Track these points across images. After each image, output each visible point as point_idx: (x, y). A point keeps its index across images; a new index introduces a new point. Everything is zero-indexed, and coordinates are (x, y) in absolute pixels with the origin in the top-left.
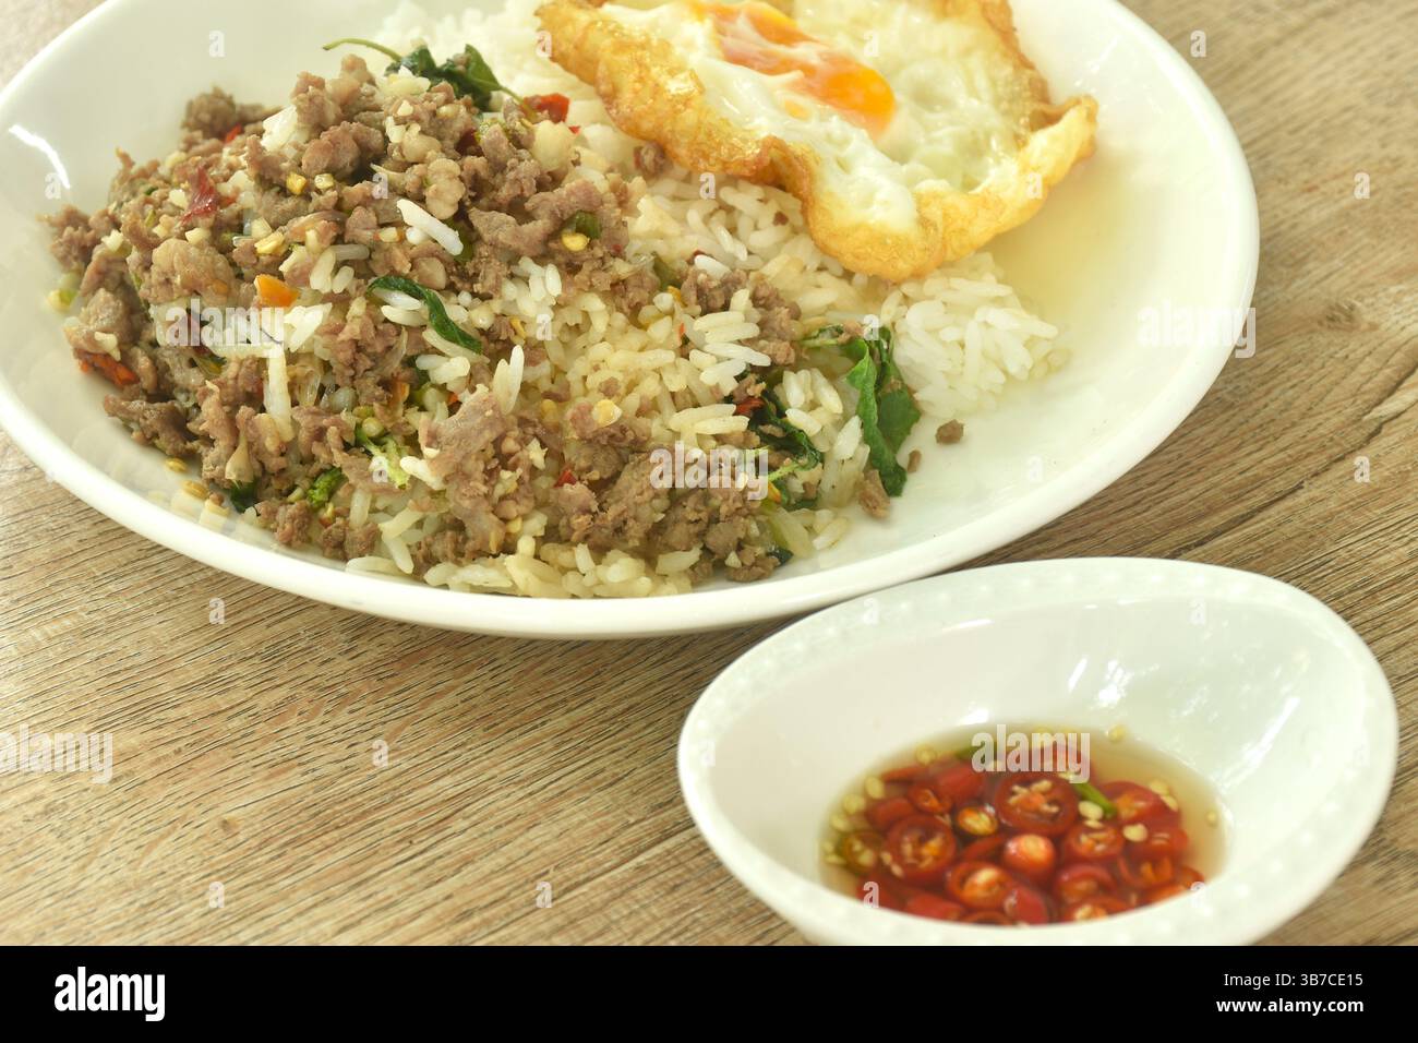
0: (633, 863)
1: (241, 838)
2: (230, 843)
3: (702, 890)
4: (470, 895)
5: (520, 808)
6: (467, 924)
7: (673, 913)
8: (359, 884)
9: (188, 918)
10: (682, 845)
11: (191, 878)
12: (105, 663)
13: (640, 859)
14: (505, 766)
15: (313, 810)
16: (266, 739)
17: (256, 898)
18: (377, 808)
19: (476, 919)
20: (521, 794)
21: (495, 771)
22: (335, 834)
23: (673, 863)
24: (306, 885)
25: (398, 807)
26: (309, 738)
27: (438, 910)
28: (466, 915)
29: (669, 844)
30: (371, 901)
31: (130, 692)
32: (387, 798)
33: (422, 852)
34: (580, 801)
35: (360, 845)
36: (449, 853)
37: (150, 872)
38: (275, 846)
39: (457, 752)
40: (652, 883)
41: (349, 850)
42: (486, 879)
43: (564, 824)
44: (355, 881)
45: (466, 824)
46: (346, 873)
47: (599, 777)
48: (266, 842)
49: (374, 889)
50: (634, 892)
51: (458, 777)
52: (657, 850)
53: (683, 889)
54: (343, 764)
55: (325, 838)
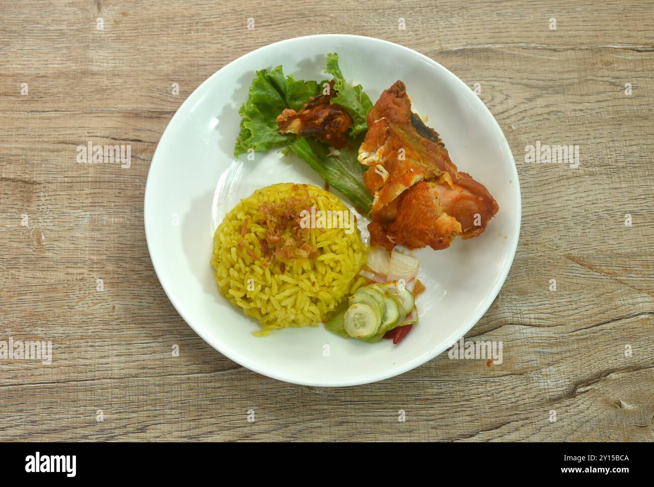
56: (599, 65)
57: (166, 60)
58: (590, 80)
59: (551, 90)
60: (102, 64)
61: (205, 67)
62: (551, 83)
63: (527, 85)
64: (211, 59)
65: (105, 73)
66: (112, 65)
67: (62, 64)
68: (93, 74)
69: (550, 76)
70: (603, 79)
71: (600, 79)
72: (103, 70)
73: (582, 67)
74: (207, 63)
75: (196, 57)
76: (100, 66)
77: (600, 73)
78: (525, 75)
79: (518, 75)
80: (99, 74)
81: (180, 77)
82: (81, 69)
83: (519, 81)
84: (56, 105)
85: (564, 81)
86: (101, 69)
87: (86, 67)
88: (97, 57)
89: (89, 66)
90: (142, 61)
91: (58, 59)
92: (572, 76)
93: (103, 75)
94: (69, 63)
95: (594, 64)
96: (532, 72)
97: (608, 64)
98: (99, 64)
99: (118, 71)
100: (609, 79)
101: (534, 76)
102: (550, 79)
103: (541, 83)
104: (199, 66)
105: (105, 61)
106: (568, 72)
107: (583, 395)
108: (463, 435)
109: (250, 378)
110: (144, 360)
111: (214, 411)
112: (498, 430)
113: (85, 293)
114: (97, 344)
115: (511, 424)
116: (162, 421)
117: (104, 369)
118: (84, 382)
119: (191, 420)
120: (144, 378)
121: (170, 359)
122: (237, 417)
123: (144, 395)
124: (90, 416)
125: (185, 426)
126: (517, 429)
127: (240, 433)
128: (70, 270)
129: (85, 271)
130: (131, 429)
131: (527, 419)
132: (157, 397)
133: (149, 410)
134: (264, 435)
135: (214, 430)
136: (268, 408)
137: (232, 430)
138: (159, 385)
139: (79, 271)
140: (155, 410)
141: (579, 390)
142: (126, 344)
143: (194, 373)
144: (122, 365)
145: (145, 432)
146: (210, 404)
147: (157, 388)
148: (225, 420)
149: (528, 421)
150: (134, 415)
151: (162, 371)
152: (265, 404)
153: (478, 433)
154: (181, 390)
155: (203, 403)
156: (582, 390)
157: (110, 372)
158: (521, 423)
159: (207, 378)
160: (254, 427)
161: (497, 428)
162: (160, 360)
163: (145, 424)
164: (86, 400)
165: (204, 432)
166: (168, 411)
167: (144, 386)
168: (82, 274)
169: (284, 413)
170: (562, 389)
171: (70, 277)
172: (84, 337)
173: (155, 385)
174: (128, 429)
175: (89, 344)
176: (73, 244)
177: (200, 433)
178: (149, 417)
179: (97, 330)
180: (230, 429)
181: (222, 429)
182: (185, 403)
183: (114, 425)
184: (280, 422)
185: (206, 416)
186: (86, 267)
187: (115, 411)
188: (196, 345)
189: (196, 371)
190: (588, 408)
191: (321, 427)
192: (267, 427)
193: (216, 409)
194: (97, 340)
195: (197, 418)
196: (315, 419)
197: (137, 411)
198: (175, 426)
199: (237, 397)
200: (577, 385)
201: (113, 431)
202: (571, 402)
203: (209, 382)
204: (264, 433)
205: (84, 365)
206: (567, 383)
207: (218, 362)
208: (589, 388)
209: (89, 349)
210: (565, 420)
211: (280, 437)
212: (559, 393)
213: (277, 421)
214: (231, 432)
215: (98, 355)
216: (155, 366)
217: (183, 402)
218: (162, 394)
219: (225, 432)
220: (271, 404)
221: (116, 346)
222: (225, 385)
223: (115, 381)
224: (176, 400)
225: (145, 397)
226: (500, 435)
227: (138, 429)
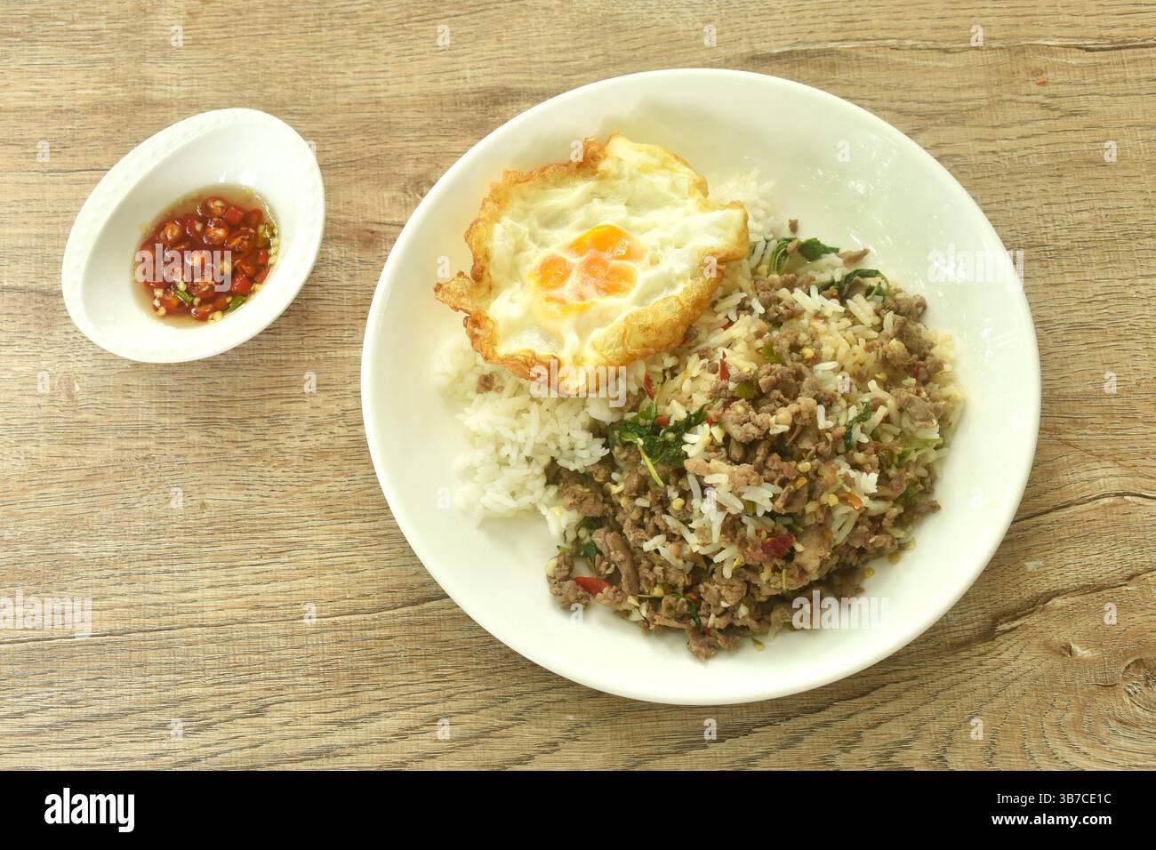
0: (333, 619)
1: (204, 516)
2: (198, 516)
3: (349, 649)
4: (266, 598)
5: (311, 564)
6: (255, 612)
7: (331, 654)
8: (230, 567)
9: (162, 546)
10: (357, 621)
11: (175, 525)
12: (211, 388)
13: (337, 618)
14: (321, 537)
15: (238, 517)
16: (244, 468)
17: (192, 551)
18: (261, 531)
19: (260, 612)
20: (317, 556)
21: (315, 538)
22: (238, 535)
23: (349, 628)
24: (211, 556)
25: (269, 535)
26: (259, 476)
27: (250, 598)
28: (258, 607)
29: (353, 617)
30: (229, 578)
31: (211, 410)
32: (268, 527)
33: (263, 565)
34: (336, 574)
35: (243, 547)
36: (271, 571)
37: (163, 514)
38: (213, 528)
39: (307, 519)
40: (334, 634)
41: (238, 547)
42: (275, 593)
43: (322, 582)
44: (230, 564)
45: (287, 559)
46: (229, 558)
47: (351, 566)
48: (211, 524)
49: (234, 573)
50: (325, 634)
51: (300, 533)
52: (346, 618)
53: (343, 644)
54: (262, 499)
55: (233, 535)
56: (1023, 76)
57: (279, 79)
58: (1007, 100)
59: (941, 120)
60: (169, 88)
61: (347, 90)
62: (941, 107)
63: (900, 112)
64: (356, 75)
65: (175, 103)
66: (186, 89)
67: (100, 88)
68: (155, 105)
69: (939, 95)
70: (1029, 98)
71: (1025, 98)
72: (171, 98)
73: (993, 79)
74: (351, 82)
75: (331, 73)
76: (166, 91)
77: (1024, 89)
78: (896, 94)
79: (886, 95)
80: (166, 106)
81: (305, 108)
82: (133, 97)
83: (887, 104)
84: (92, 159)
85: (964, 104)
86: (168, 96)
87: (142, 93)
88: (159, 75)
89: (148, 92)
90: (238, 81)
91: (92, 79)
92: (976, 95)
93: (172, 106)
94: (112, 87)
95: (1014, 73)
96: (909, 88)
97: (1037, 72)
98: (163, 87)
99: (197, 98)
100: (1040, 98)
101: (913, 95)
102: (940, 99)
103: (924, 107)
104: (336, 87)
105: (174, 82)
106: (970, 87)
107: (1008, 636)
108: (805, 708)
109: (440, 620)
110: (257, 594)
111: (381, 678)
112: (865, 699)
113: (152, 482)
114: (175, 568)
115: (886, 688)
116: (292, 697)
117: (190, 610)
118: (157, 633)
119: (342, 694)
120: (259, 625)
121: (302, 592)
122: (421, 688)
123: (259, 653)
124: (168, 690)
125: (332, 703)
126: (897, 696)
127: (427, 715)
128: (125, 443)
129: (151, 443)
130: (239, 712)
131: (914, 678)
132: (282, 657)
133: (269, 679)
134: (467, 716)
135: (382, 710)
136: (473, 670)
137: (412, 710)
138: (286, 636)
139: (140, 443)
140: (280, 678)
141: (1000, 628)
142: (226, 567)
143: (344, 615)
144: (220, 603)
145: (263, 716)
146: (373, 667)
147: (281, 641)
148: (401, 693)
149: (916, 682)
150: (243, 687)
151: (288, 611)
152: (468, 664)
153: (831, 704)
154: (323, 644)
155: (360, 664)
156: (1006, 626)
157: (199, 616)
158: (903, 685)
159: (367, 622)
160: (449, 703)
161: (863, 695)
162: (284, 592)
163: (262, 702)
164: (160, 663)
165: (363, 714)
166: (302, 678)
167: (258, 637)
168: (146, 449)
169: (500, 678)
170: (971, 626)
171: (125, 455)
172: (152, 557)
173: (279, 636)
174: (233, 712)
175: (162, 568)
176: (130, 397)
177: (357, 716)
178: (270, 689)
179: (175, 544)
180: (409, 708)
181: (395, 708)
182: (330, 666)
183: (209, 705)
184: (495, 693)
185: (366, 687)
186: (152, 436)
187: (211, 682)
188: (346, 566)
189: (347, 610)
190: (1016, 657)
191: (563, 701)
192: (472, 702)
193: (383, 674)
194: (175, 562)
195: (351, 690)
196: (553, 687)
197: (249, 681)
198: (314, 706)
199: (418, 653)
200: (996, 619)
201: (209, 715)
202: (987, 648)
203: (370, 629)
204: (467, 713)
205: (155, 604)
206: (979, 616)
207: (385, 594)
208: (1017, 623)
209: (164, 576)
210: (978, 678)
211: (495, 719)
212: (967, 633)
213: (488, 692)
214: (410, 713)
215: (178, 586)
216: (277, 604)
217: (326, 663)
218: (290, 651)
219: (401, 712)
220: (477, 664)
221: (208, 571)
222: (397, 633)
223: (210, 630)
224: (314, 660)
225: (261, 657)
226: (868, 706)
227: (251, 712)
